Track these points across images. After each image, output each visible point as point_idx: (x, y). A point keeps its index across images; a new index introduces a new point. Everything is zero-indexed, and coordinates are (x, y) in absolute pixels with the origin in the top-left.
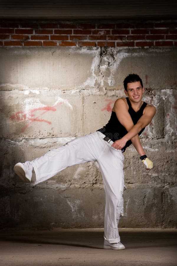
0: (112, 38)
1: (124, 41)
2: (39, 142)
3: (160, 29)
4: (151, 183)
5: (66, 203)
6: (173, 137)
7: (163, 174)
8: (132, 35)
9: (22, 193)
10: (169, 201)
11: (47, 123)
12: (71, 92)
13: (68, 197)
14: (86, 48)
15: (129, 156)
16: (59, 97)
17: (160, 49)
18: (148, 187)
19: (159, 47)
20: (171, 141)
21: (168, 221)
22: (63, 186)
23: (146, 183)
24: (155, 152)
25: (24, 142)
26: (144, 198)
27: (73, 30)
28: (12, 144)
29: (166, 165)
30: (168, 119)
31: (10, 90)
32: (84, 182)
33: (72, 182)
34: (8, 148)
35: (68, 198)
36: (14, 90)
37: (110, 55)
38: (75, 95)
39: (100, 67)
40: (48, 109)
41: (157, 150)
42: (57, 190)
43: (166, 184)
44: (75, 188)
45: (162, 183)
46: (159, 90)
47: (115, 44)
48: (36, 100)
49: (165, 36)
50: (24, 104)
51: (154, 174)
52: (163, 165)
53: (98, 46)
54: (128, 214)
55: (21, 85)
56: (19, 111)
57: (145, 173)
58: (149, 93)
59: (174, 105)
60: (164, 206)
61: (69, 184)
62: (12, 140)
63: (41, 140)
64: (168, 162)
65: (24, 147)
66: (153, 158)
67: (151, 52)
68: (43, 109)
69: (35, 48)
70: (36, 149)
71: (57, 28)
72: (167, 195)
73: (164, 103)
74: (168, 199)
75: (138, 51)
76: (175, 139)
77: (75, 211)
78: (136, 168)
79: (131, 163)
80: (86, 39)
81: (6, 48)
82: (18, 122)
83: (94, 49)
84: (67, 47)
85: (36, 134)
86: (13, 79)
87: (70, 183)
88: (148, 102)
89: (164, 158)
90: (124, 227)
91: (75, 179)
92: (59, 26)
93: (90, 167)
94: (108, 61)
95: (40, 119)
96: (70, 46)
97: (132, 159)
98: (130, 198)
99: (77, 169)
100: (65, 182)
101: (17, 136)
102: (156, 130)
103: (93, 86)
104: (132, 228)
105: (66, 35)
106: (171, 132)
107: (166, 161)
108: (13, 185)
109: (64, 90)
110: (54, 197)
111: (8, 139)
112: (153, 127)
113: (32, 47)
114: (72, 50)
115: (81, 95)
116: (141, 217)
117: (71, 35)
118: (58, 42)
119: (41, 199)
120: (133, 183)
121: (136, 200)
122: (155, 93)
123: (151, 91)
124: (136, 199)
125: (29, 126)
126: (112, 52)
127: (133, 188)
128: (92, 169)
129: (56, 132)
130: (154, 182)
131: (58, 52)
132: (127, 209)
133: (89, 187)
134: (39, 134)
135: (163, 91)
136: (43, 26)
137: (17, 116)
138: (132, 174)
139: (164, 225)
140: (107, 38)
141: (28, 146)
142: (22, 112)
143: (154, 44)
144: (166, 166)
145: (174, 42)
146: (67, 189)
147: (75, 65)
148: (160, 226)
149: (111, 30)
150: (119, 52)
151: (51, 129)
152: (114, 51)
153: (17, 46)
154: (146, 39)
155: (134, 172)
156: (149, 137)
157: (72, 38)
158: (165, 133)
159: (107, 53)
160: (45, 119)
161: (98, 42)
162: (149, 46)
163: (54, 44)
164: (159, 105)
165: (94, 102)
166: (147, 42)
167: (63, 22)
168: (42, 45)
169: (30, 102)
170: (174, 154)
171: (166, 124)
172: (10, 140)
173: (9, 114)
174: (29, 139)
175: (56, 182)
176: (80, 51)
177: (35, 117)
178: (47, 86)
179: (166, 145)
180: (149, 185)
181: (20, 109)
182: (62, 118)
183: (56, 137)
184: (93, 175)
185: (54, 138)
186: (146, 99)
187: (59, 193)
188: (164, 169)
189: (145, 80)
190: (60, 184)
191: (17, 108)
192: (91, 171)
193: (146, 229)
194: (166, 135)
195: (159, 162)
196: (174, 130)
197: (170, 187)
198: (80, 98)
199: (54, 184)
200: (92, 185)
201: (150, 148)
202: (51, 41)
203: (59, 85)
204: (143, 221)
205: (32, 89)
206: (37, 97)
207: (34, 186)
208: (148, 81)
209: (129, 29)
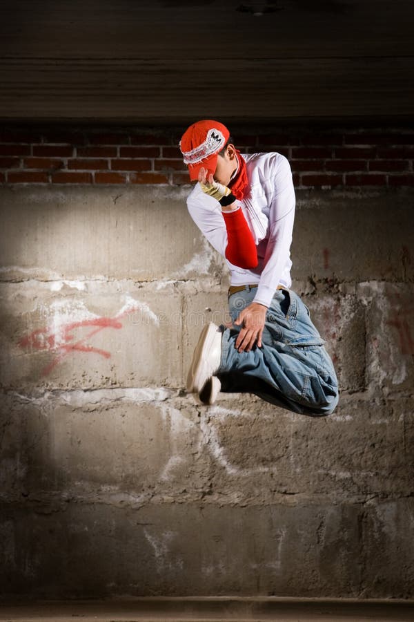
2: (82, 398)
3: (357, 149)
5: (143, 537)
6: (386, 390)
7: (363, 474)
8: (294, 160)
9: (42, 514)
10: (376, 535)
11: (101, 356)
12: (156, 285)
13: (147, 524)
15: (285, 432)
16: (127, 297)
17: (357, 191)
18: (329, 501)
19: (354, 187)
20: (380, 398)
21: (374, 581)
22: (135, 499)
23: (324, 494)
24: (345, 422)
25: (49, 398)
26: (319, 529)
27: (161, 148)
28: (22, 402)
29: (370, 453)
30: (374, 348)
31: (18, 280)
32: (184, 489)
33: (155, 489)
34: (12, 411)
35: (147, 526)
36: (28, 280)
38: (165, 291)
40: (103, 323)
41: (348, 418)
42: (121, 508)
43: (368, 496)
44: (163, 503)
45: (361, 493)
46: (354, 282)
48: (76, 304)
49: (368, 163)
50: (51, 312)
51: (341, 473)
52: (363, 453)
54: (282, 563)
55: (45, 270)
56: (39, 328)
57: (321, 471)
58: (333, 290)
59: (387, 316)
60: (365, 547)
61: (149, 494)
62: (21, 393)
63: (88, 393)
64: (373, 445)
65: (49, 409)
66: (340, 437)
67: (336, 199)
68: (92, 324)
69: (75, 186)
70: (74, 414)
71: (127, 143)
72: (371, 520)
73: (366, 313)
74: (374, 531)
75: (307, 195)
76: (389, 394)
77: (163, 556)
78: (301, 459)
79: (290, 448)
81: (12, 187)
82: (36, 353)
84: (148, 185)
85: (76, 380)
86: (25, 256)
87: (150, 491)
88: (329, 309)
89: (364, 436)
90: (273, 595)
91: (162, 484)
92: (130, 139)
93: (197, 456)
95: (86, 346)
96: (154, 183)
97: (293, 437)
98: (287, 527)
99: (168, 460)
100: (140, 489)
101: (33, 384)
102: (346, 373)
103: (206, 273)
104: (292, 596)
105: (146, 159)
106: (382, 378)
107: (369, 443)
108: (23, 495)
109: (140, 280)
110: (114, 523)
111: (12, 390)
112: (340, 365)
113: (71, 187)
114: (159, 191)
115: (177, 293)
116: (313, 571)
117: (158, 159)
118: (129, 175)
119: (86, 529)
120: (293, 494)
121: (302, 532)
122: (344, 289)
123: (335, 286)
124: (301, 530)
125: (61, 362)
127: (294, 505)
128: (202, 461)
129: (120, 376)
130: (341, 491)
131: (128, 196)
132: (279, 552)
133: (194, 501)
134: (82, 381)
135: (363, 285)
136: (94, 139)
137: (34, 339)
138: (292, 472)
139: (364, 590)
141: (57, 407)
142: (45, 331)
143: (344, 181)
144: (370, 455)
145: (387, 177)
146: (145, 505)
147: (166, 226)
148: (354, 593)
149: (247, 148)
151: (110, 368)
153: (36, 184)
154: (324, 169)
155: (296, 468)
157: (159, 165)
158: (369, 379)
160: (98, 346)
162: (332, 185)
163: (120, 179)
164: (355, 317)
165: (207, 308)
166: (328, 176)
167: (139, 131)
168: (91, 182)
169: (63, 308)
170: (388, 428)
171: (370, 360)
172: (17, 394)
173: (15, 335)
174: (60, 392)
175: (120, 489)
176: (177, 195)
177: (74, 342)
178: (101, 272)
179: (370, 406)
180: (331, 498)
181: (41, 323)
182: (134, 345)
183: (120, 387)
184: (204, 474)
185: (116, 390)
186: (324, 302)
187: (127, 515)
188: (366, 462)
189: (323, 260)
190: (129, 494)
191: (35, 321)
192: (200, 464)
193: (323, 599)
194: (370, 385)
195: (353, 446)
196: (388, 374)
197: (379, 504)
198: (177, 299)
199: (114, 494)
200: (201, 496)
201: (334, 414)
202: (113, 171)
203: (129, 271)
204: (317, 581)
205: (68, 278)
206: (78, 296)
207: (71, 498)
208: (329, 261)
209: (288, 147)
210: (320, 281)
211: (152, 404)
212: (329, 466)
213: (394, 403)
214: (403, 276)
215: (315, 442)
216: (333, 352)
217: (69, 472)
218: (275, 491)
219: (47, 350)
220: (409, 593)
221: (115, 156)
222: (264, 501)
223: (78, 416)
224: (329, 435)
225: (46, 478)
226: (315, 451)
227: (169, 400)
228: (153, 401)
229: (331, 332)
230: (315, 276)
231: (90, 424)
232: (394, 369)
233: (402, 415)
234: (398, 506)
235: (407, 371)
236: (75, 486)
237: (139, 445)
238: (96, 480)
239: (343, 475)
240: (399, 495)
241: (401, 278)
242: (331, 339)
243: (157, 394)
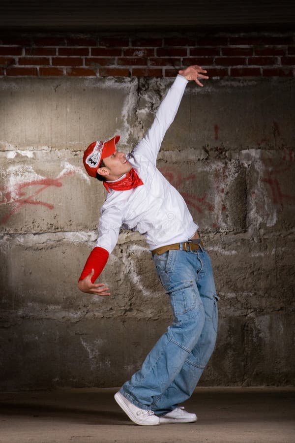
0: (157, 62)
1: (177, 67)
2: (33, 239)
3: (239, 48)
4: (224, 308)
5: (80, 343)
6: (262, 231)
7: (245, 294)
8: (191, 57)
9: (3, 327)
10: (255, 340)
11: (46, 208)
13: (83, 334)
14: (113, 79)
16: (66, 163)
17: (239, 81)
19: (236, 78)
20: (257, 237)
21: (254, 374)
22: (74, 315)
24: (231, 255)
25: (7, 240)
27: (90, 48)
29: (250, 279)
30: (252, 200)
32: (111, 307)
33: (89, 308)
35: (83, 336)
37: (153, 92)
39: (136, 111)
40: (48, 183)
42: (63, 322)
43: (249, 310)
44: (95, 318)
45: (243, 308)
46: (238, 150)
47: (162, 73)
48: (27, 169)
49: (247, 60)
50: (7, 175)
51: (229, 294)
52: (245, 278)
53: (133, 76)
55: (2, 143)
58: (222, 157)
59: (262, 176)
60: (246, 349)
61: (84, 312)
63: (37, 236)
64: (253, 273)
65: (7, 248)
66: (228, 267)
67: (223, 87)
68: (39, 184)
69: (25, 78)
70: (27, 252)
71: (64, 45)
72: (251, 328)
73: (247, 173)
74: (254, 337)
76: (264, 234)
77: (95, 357)
80: (113, 64)
83: (126, 80)
84: (81, 77)
85: (28, 226)
88: (219, 170)
89: (246, 266)
91: (94, 304)
92: (66, 41)
93: (120, 282)
94: (151, 101)
95: (35, 201)
96: (85, 75)
100: (77, 308)
102: (232, 219)
103: (126, 144)
105: (79, 57)
106: (259, 222)
107: (250, 271)
109: (76, 150)
110: (58, 333)
112: (227, 213)
113: (21, 78)
114: (89, 81)
116: (208, 367)
117: (88, 57)
118: (65, 70)
119: (37, 338)
122: (230, 155)
123: (224, 153)
125: (16, 212)
126: (158, 86)
128: (124, 286)
129: (61, 223)
130: (229, 307)
131: (66, 85)
133: (118, 316)
134: (32, 227)
135: (244, 152)
136: (39, 41)
139: (246, 381)
140: (149, 63)
141: (13, 246)
142: (3, 189)
143: (229, 73)
144: (250, 280)
145: (262, 70)
146: (80, 320)
147: (94, 109)
148: (238, 383)
149: (156, 48)
150: (169, 85)
151: (53, 217)
152: (160, 84)
154: (214, 64)
156: (221, 231)
157: (88, 62)
158: (249, 223)
159: (148, 87)
160: (44, 200)
161: (134, 70)
162: (220, 76)
163: (59, 73)
164: (238, 176)
166: (217, 69)
167: (73, 36)
168: (37, 75)
169: (16, 172)
170: (264, 260)
171: (250, 209)
174: (16, 235)
175: (62, 308)
176: (103, 84)
177: (26, 197)
178: (46, 144)
179: (249, 243)
180: (221, 312)
181: (0, 183)
182: (72, 199)
183: (61, 231)
184: (125, 296)
185: (58, 233)
186: (215, 165)
187: (68, 327)
188: (247, 285)
189: (214, 133)
190: (69, 312)
192: (122, 289)
193: (215, 388)
194: (250, 228)
195: (238, 274)
196: (263, 219)
197: (257, 316)
199: (58, 312)
200: (123, 313)
201: (223, 250)
202: (53, 67)
203: (67, 143)
204: (210, 375)
205: (21, 148)
206: (28, 162)
207: (24, 315)
208: (218, 134)
209: (185, 47)
210: (211, 149)
211: (86, 243)
212: (219, 289)
213: (269, 241)
214: (274, 145)
216: (222, 203)
217: (23, 295)
219: (5, 203)
220: (279, 382)
222: (171, 316)
223: (29, 253)
224: (219, 266)
225: (6, 301)
228: (87, 241)
229: (221, 188)
230: (208, 146)
231: (39, 259)
232: (268, 215)
233: (274, 250)
234: (271, 318)
235: (277, 217)
236: (28, 306)
238: (43, 302)
240: (272, 310)
241: (273, 147)
242: (221, 194)
243: (90, 236)
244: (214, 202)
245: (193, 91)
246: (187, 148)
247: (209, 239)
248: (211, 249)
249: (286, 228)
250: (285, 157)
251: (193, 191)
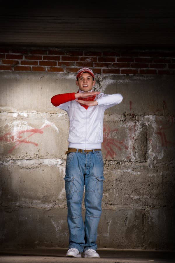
0: (98, 65)
1: (110, 68)
2: (26, 163)
3: (145, 58)
4: (132, 205)
5: (51, 222)
6: (155, 162)
7: (145, 197)
8: (118, 63)
9: (8, 212)
10: (150, 223)
11: (34, 145)
12: (58, 115)
14: (73, 74)
15: (112, 179)
16: (46, 120)
17: (144, 76)
19: (143, 75)
20: (152, 165)
21: (148, 242)
22: (48, 206)
23: (128, 205)
24: (137, 175)
25: (12, 163)
26: (125, 220)
27: (61, 56)
29: (148, 188)
30: (150, 144)
33: (56, 202)
35: (52, 218)
36: (3, 112)
38: (61, 118)
40: (35, 131)
41: (139, 173)
42: (41, 210)
43: (147, 206)
44: (59, 208)
45: (143, 205)
46: (143, 115)
47: (101, 71)
48: (24, 123)
49: (149, 65)
50: (13, 126)
51: (135, 197)
52: (145, 188)
54: (109, 234)
55: (10, 108)
56: (8, 132)
57: (127, 196)
58: (133, 119)
59: (156, 130)
60: (145, 228)
61: (53, 204)
63: (28, 161)
64: (149, 185)
65: (11, 167)
66: (135, 181)
67: (135, 80)
68: (30, 131)
69: (24, 72)
70: (22, 170)
71: (46, 54)
72: (148, 216)
73: (147, 129)
74: (149, 221)
75: (123, 78)
76: (156, 163)
77: (59, 230)
78: (118, 190)
79: (114, 186)
80: (74, 65)
82: (6, 143)
84: (55, 72)
85: (23, 155)
86: (2, 102)
87: (54, 203)
88: (132, 127)
89: (145, 181)
90: (106, 247)
91: (59, 200)
92: (47, 52)
94: (94, 87)
95: (27, 141)
96: (58, 71)
97: (115, 181)
98: (112, 219)
99: (62, 190)
100: (50, 202)
101: (4, 156)
102: (138, 154)
104: (113, 248)
105: (54, 61)
106: (153, 156)
107: (147, 184)
109: (51, 113)
110: (38, 216)
112: (136, 151)
113: (22, 72)
114: (60, 75)
115: (67, 119)
116: (123, 238)
117: (59, 61)
118: (47, 68)
119: (27, 218)
120: (115, 205)
121: (118, 221)
122: (138, 118)
123: (134, 117)
125: (17, 147)
126: (98, 78)
127: (115, 210)
129: (42, 154)
130: (135, 204)
131: (46, 77)
132: (108, 230)
134: (25, 156)
135: (146, 117)
136: (32, 52)
137: (5, 138)
138: (115, 196)
139: (144, 246)
140: (94, 65)
141: (15, 166)
142: (10, 134)
143: (139, 72)
144: (148, 189)
145: (157, 71)
146: (52, 209)
147: (62, 90)
148: (140, 247)
149: (98, 57)
150: (105, 78)
151: (37, 150)
152: (100, 78)
153: (7, 71)
154: (131, 67)
155: (116, 194)
156: (132, 161)
157: (60, 64)
158: (148, 157)
160: (33, 141)
162: (134, 74)
163: (42, 70)
164: (142, 130)
166: (133, 70)
167: (51, 49)
168: (31, 70)
169: (18, 124)
170: (156, 178)
171: (148, 149)
174: (16, 160)
175: (41, 202)
176: (67, 77)
177: (23, 139)
178: (35, 109)
179: (148, 168)
180: (131, 207)
181: (8, 130)
182: (48, 141)
183: (42, 158)
185: (40, 160)
186: (129, 124)
187: (44, 213)
188: (146, 192)
189: (129, 106)
190: (45, 204)
191: (6, 130)
193: (127, 249)
194: (148, 159)
195: (141, 185)
196: (156, 155)
197: (151, 210)
198: (67, 122)
199: (39, 204)
201: (133, 171)
202: (40, 66)
203: (46, 109)
204: (124, 242)
205: (20, 111)
206: (25, 119)
207: (20, 205)
208: (132, 106)
209: (115, 57)
210: (128, 115)
211: (55, 166)
212: (130, 193)
213: (158, 167)
214: (163, 113)
215: (125, 183)
216: (133, 145)
217: (20, 194)
218: (107, 204)
219: (11, 142)
220: (163, 248)
221: (41, 59)
223: (24, 170)
224: (130, 180)
225: (10, 197)
226: (124, 187)
227: (62, 164)
229: (132, 137)
230: (126, 112)
231: (29, 174)
232: (159, 153)
233: (162, 172)
234: (159, 211)
235: (164, 154)
236: (22, 200)
237: (50, 183)
238: (31, 198)
239: (136, 197)
240: (159, 206)
241: (163, 114)
242: (132, 140)
243: (58, 162)
244: (128, 144)
245: (118, 82)
246: (114, 113)
247: (125, 165)
248: (126, 171)
249: (169, 160)
250: (169, 120)
251: (117, 138)
